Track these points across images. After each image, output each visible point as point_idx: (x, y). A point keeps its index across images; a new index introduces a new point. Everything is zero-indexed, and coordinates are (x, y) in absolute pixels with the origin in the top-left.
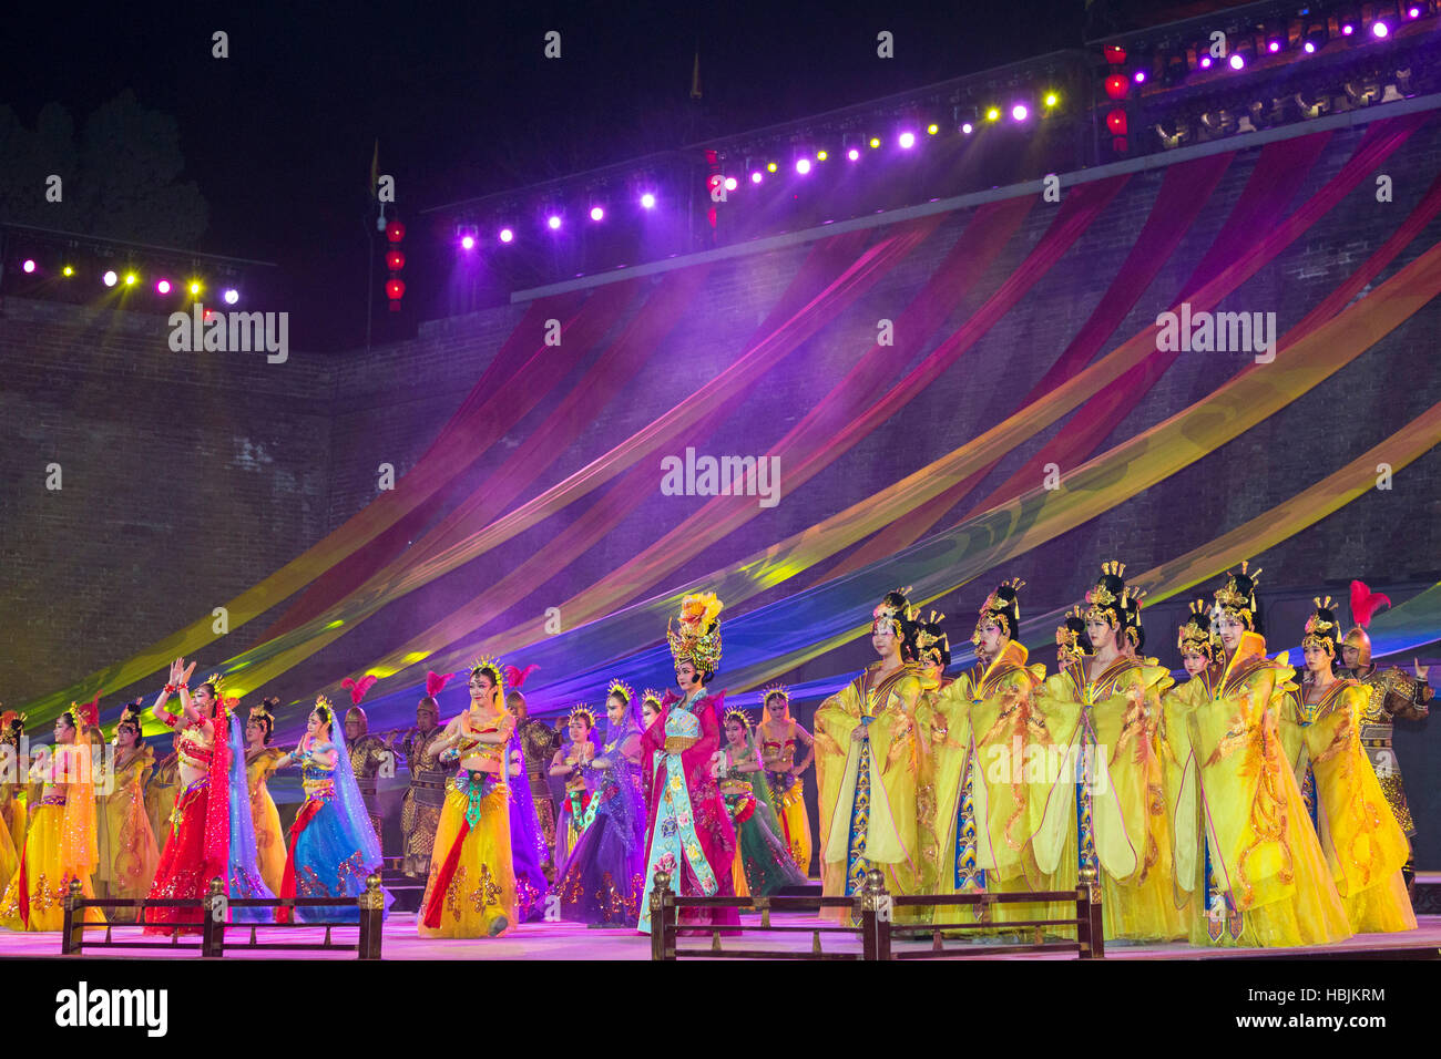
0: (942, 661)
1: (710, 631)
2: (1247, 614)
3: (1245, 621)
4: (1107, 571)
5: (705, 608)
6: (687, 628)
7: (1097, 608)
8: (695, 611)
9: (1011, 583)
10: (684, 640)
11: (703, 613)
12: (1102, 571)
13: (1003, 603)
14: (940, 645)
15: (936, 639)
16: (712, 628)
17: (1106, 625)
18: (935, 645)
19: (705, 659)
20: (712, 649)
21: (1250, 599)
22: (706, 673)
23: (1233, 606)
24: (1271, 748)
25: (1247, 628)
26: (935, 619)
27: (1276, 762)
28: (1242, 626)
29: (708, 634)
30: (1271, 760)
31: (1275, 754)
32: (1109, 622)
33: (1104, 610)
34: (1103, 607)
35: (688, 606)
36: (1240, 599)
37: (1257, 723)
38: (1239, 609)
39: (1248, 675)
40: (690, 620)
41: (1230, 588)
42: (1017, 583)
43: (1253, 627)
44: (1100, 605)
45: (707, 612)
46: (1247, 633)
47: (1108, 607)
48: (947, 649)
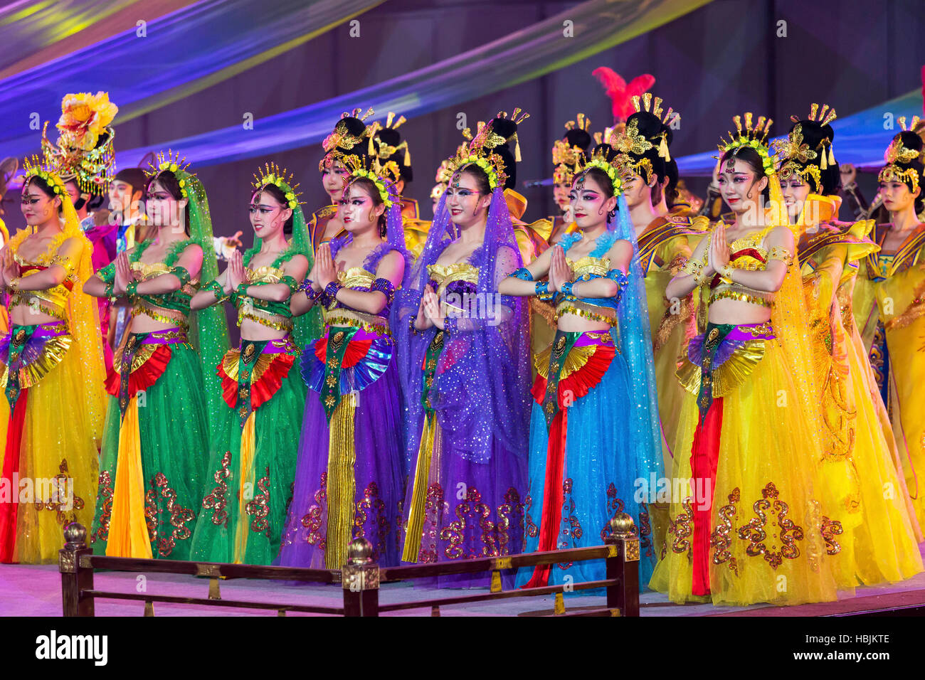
0: (400, 179)
1: (99, 144)
2: (814, 171)
3: (811, 182)
4: (637, 108)
5: (93, 113)
6: (67, 138)
7: (628, 158)
8: (80, 115)
9: (510, 115)
10: (64, 153)
11: (90, 120)
12: (631, 106)
13: (498, 140)
14: (398, 157)
15: (393, 150)
16: (102, 139)
17: (639, 180)
18: (392, 158)
19: (92, 179)
20: (102, 166)
21: (819, 153)
22: (93, 197)
23: (797, 161)
24: (839, 345)
25: (813, 189)
26: (393, 124)
27: (846, 362)
28: (807, 187)
29: (96, 147)
30: (839, 360)
31: (844, 352)
32: (644, 175)
33: (637, 161)
34: (636, 157)
35: (70, 109)
36: (806, 153)
37: (824, 315)
38: (805, 166)
39: (811, 251)
40: (73, 128)
41: (794, 138)
42: (517, 115)
43: (822, 189)
44: (631, 154)
45: (96, 118)
46: (814, 196)
47: (642, 157)
48: (407, 162)
